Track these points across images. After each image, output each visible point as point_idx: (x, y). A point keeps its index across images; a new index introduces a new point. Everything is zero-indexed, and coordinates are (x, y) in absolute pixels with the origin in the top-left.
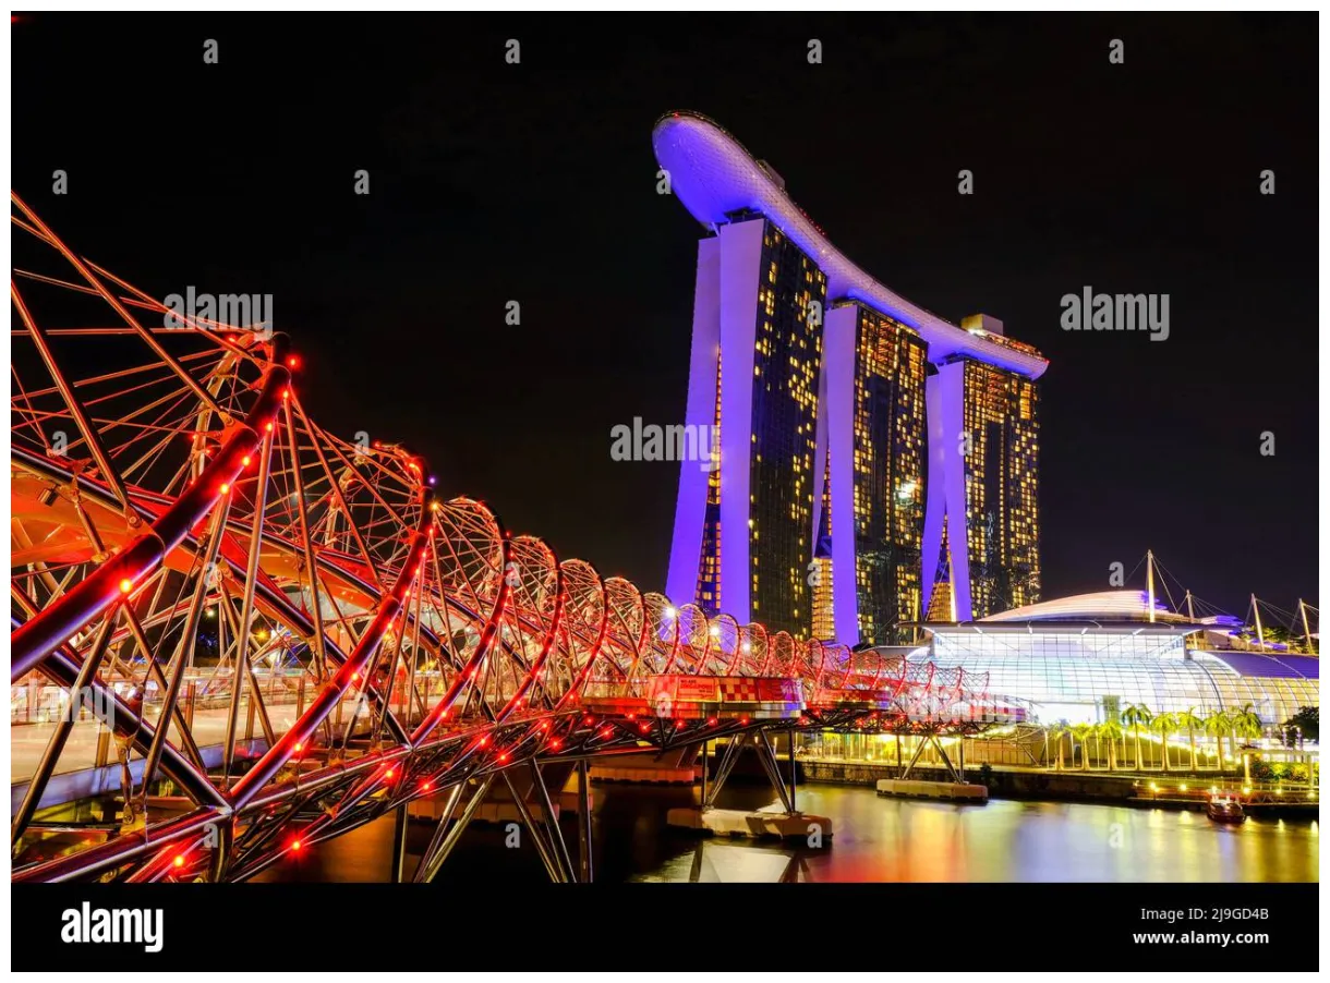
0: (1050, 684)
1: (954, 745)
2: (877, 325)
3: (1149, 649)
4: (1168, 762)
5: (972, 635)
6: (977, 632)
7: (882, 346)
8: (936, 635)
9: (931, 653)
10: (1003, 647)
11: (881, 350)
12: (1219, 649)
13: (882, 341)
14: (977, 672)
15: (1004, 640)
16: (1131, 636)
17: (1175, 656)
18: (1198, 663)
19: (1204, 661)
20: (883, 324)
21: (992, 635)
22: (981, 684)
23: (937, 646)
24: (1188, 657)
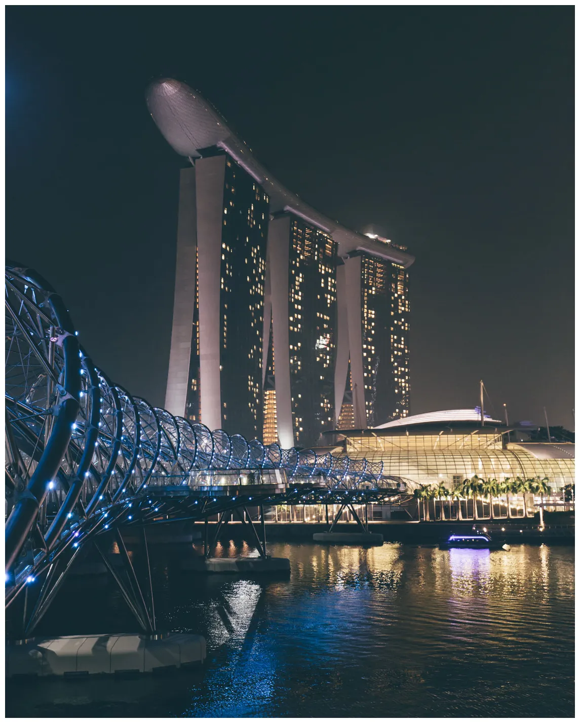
0: (420, 468)
1: (361, 509)
2: (304, 231)
3: (481, 443)
4: (493, 514)
5: (370, 438)
6: (373, 436)
7: (307, 246)
8: (348, 438)
9: (345, 451)
10: (390, 445)
11: (307, 248)
12: (524, 442)
13: (307, 242)
14: (374, 461)
15: (390, 440)
16: (470, 436)
17: (497, 448)
18: (511, 451)
19: (514, 450)
20: (308, 231)
21: (383, 437)
22: (378, 469)
23: (348, 446)
24: (505, 448)
